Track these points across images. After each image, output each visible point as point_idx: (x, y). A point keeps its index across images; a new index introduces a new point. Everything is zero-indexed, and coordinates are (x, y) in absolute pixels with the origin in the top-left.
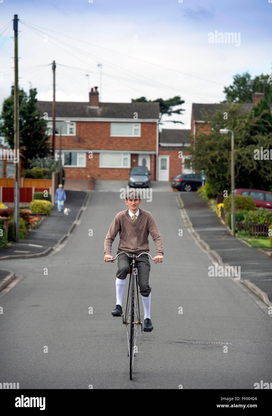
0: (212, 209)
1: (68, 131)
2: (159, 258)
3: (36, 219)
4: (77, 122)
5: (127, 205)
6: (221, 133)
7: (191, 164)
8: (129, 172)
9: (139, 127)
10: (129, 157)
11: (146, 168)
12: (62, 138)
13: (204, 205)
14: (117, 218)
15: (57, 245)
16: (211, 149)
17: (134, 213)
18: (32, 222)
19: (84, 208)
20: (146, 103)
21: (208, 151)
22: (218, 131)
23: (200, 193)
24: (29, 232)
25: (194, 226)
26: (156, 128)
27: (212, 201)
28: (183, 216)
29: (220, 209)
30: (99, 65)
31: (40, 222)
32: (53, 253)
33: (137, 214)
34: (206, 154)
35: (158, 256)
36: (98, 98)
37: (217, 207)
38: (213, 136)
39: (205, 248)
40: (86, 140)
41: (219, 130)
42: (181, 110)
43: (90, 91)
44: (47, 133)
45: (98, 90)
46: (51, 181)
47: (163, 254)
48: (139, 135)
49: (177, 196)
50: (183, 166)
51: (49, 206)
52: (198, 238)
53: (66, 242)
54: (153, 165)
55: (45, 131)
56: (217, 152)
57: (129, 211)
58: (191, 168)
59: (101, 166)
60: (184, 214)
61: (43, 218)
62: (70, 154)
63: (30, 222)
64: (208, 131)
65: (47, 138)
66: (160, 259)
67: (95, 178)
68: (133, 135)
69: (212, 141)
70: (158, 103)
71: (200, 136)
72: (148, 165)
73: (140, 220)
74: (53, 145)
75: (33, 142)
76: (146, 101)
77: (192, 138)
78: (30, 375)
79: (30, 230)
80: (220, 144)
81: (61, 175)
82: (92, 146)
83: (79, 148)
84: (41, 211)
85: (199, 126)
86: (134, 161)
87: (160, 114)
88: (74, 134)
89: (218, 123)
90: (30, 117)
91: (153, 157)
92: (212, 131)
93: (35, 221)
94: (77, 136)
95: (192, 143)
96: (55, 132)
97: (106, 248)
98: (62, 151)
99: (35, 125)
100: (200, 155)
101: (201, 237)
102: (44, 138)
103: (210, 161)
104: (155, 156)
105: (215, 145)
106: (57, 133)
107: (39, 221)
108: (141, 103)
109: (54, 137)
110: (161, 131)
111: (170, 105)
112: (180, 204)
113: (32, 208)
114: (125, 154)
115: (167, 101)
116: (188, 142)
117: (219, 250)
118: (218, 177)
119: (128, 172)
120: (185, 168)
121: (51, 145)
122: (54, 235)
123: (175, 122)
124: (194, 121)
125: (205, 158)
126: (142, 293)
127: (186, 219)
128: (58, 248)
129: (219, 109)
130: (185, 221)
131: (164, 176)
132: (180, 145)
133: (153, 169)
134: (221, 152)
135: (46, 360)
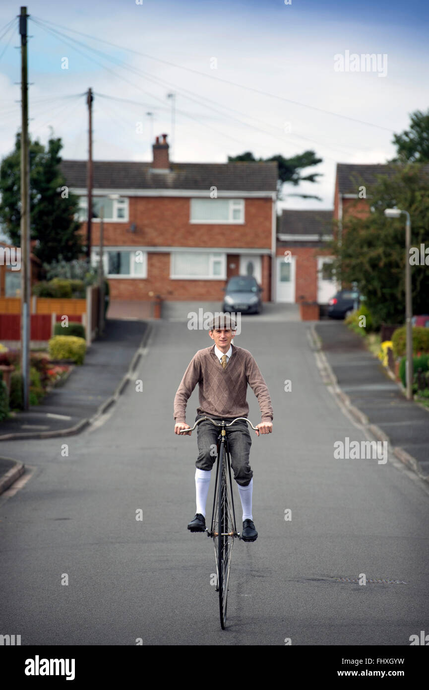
0: (372, 353)
1: (115, 213)
2: (266, 426)
3: (58, 369)
4: (130, 198)
5: (213, 338)
6: (387, 216)
7: (334, 271)
8: (223, 285)
9: (241, 206)
10: (223, 260)
11: (254, 279)
12: (105, 226)
13: (357, 345)
14: (196, 359)
15: (96, 416)
16: (370, 244)
17: (225, 352)
18: (52, 375)
19: (143, 351)
20: (252, 164)
21: (365, 249)
22: (382, 212)
23: (350, 323)
24: (46, 393)
25: (340, 382)
26: (271, 208)
27: (373, 338)
28: (320, 365)
29: (386, 351)
30: (170, 96)
31: (65, 376)
32: (90, 429)
33: (229, 353)
34: (362, 254)
35: (264, 423)
36: (167, 155)
37: (381, 349)
38: (374, 222)
39: (359, 420)
40: (147, 230)
41: (384, 210)
42: (316, 175)
43: (153, 141)
44: (79, 217)
45: (169, 140)
46: (85, 303)
47: (272, 419)
48: (241, 220)
49: (309, 328)
50: (320, 275)
51: (82, 347)
52: (348, 402)
53: (112, 410)
54: (266, 273)
55: (73, 213)
56: (380, 250)
57: (216, 348)
58: (335, 278)
59: (173, 276)
60: (322, 361)
61: (71, 368)
62: (119, 255)
63: (49, 375)
64: (365, 214)
65: (78, 226)
66: (268, 427)
67: (163, 296)
68: (231, 221)
69: (372, 230)
70: (275, 164)
71: (351, 221)
72: (258, 275)
73: (233, 363)
74: (89, 238)
75: (53, 234)
76: (253, 160)
77: (335, 224)
78: (57, 633)
79: (49, 389)
80: (386, 236)
81: (103, 292)
82: (157, 241)
83: (135, 243)
84: (67, 355)
85: (348, 204)
86: (233, 266)
87: (279, 182)
88: (126, 219)
89: (382, 199)
90: (48, 189)
91: (266, 259)
92: (371, 212)
93: (58, 373)
94: (130, 223)
95: (336, 234)
96: (92, 215)
97: (178, 411)
98: (106, 249)
99: (57, 202)
100: (350, 256)
101: (353, 402)
102: (72, 226)
103: (367, 267)
104: (270, 257)
105: (378, 237)
106: (95, 216)
107: (64, 372)
108: (246, 164)
109: (90, 224)
110: (280, 213)
111: (296, 167)
112: (315, 342)
113: (52, 349)
114: (216, 254)
115: (292, 160)
116: (330, 232)
117: (385, 424)
118: (383, 295)
119: (221, 287)
120: (324, 278)
121: (84, 238)
122: (91, 398)
123: (305, 197)
124: (340, 196)
125: (359, 261)
126: (238, 481)
127: (325, 369)
128: (99, 421)
129: (383, 173)
130: (323, 373)
131: (286, 292)
132: (314, 238)
133: (266, 281)
134: (388, 250)
135: (84, 608)
